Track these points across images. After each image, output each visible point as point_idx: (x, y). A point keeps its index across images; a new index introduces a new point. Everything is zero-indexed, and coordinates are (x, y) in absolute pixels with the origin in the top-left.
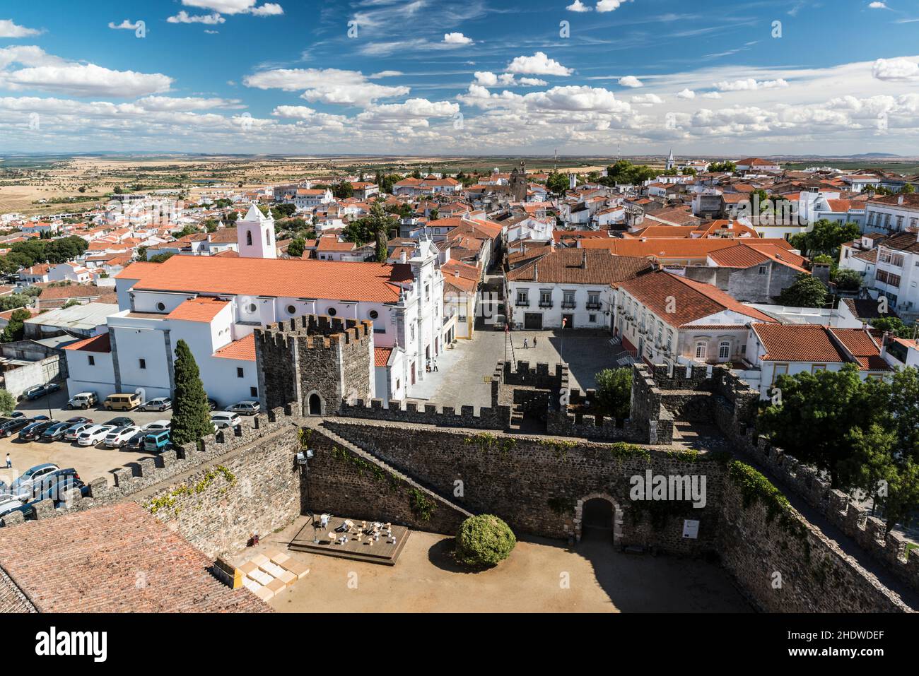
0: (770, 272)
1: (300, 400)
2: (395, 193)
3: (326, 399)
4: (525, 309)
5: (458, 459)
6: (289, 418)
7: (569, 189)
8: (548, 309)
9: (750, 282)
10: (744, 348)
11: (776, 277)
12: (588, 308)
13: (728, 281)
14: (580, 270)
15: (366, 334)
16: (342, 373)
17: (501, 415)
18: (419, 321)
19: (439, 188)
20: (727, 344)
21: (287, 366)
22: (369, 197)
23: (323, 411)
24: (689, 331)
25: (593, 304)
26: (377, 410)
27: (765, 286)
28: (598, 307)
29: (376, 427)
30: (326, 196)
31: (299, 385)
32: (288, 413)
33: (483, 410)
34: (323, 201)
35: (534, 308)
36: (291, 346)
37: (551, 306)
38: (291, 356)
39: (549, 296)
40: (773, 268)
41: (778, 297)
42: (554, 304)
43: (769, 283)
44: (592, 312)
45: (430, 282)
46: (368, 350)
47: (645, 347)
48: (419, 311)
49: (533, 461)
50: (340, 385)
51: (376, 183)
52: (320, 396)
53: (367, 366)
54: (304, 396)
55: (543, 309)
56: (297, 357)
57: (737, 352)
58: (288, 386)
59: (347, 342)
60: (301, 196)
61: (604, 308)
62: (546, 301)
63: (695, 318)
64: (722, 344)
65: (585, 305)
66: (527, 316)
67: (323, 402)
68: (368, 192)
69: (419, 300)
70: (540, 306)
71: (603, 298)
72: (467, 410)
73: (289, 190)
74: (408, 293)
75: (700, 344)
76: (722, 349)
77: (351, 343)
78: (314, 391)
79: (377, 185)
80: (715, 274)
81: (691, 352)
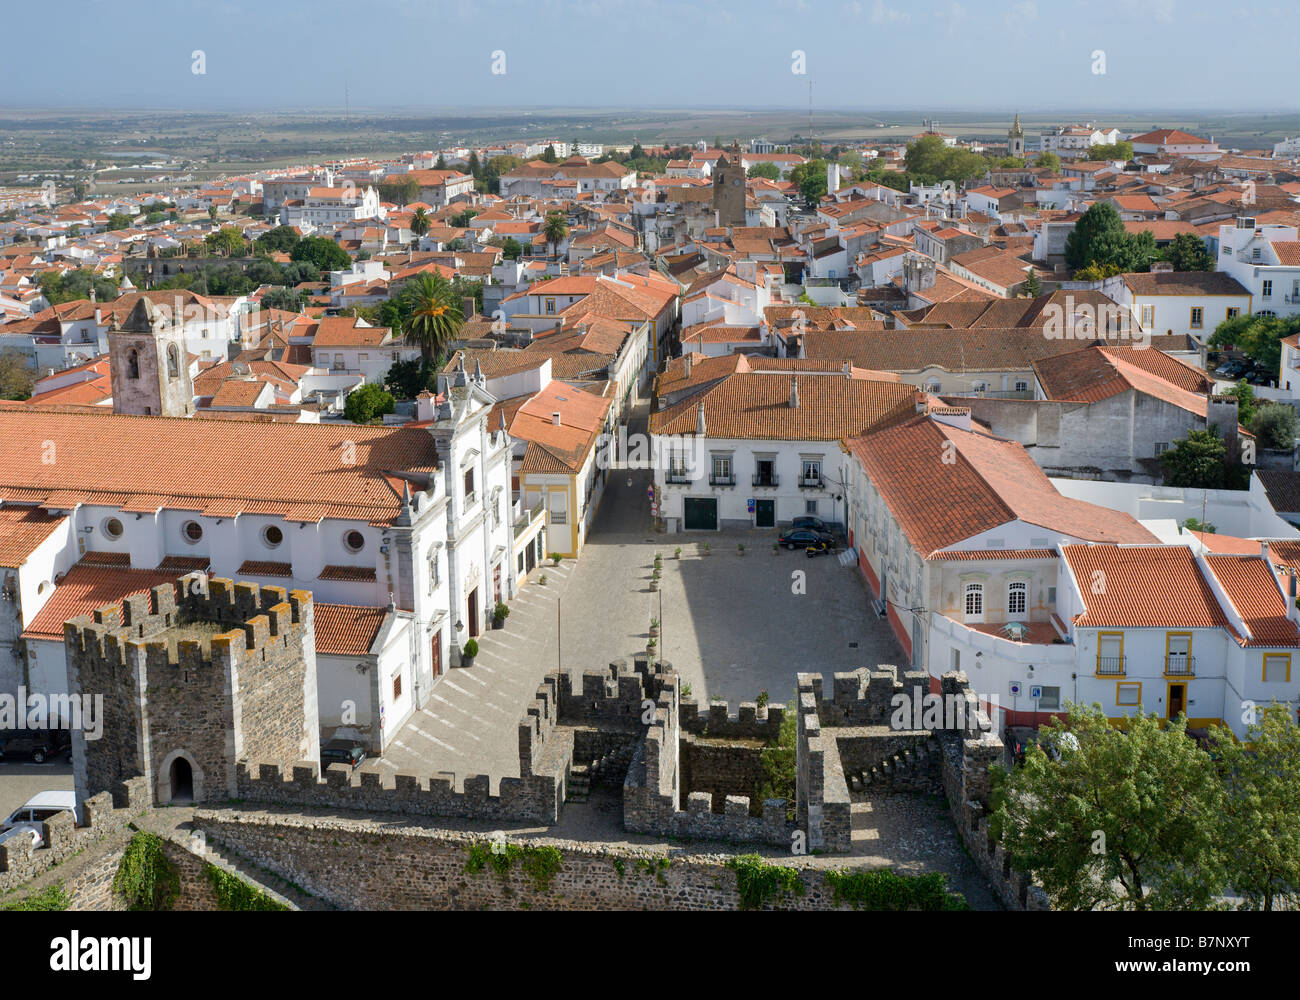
0: (1132, 413)
1: (148, 772)
2: (504, 192)
3: (204, 768)
4: (685, 491)
5: (454, 892)
6: (125, 813)
7: (826, 194)
8: (727, 489)
9: (1098, 431)
10: (1053, 593)
11: (1143, 422)
12: (802, 486)
13: (1057, 429)
14: (787, 411)
15: (295, 619)
16: (237, 712)
17: (538, 794)
18: (450, 546)
19: (591, 183)
20: (1022, 586)
21: (125, 703)
22: (452, 201)
23: (198, 792)
24: (950, 564)
25: (812, 477)
26: (304, 787)
27: (1126, 440)
28: (821, 486)
29: (294, 829)
30: (365, 202)
31: (146, 740)
32: (121, 801)
33: (507, 783)
34: (360, 214)
35: (701, 490)
36: (130, 661)
37: (732, 484)
38: (133, 681)
39: (728, 462)
40: (1138, 403)
41: (1150, 460)
42: (738, 480)
43: (1132, 433)
44: (811, 495)
45: (476, 463)
46: (301, 651)
47: (889, 579)
48: (450, 523)
49: (593, 893)
50: (233, 738)
51: (467, 173)
52: (192, 761)
53: (298, 685)
54: (156, 764)
55: (718, 491)
56: (143, 685)
57: (1041, 601)
58: (127, 742)
59: (250, 645)
60: (316, 201)
61: (833, 488)
62: (723, 474)
63: (961, 537)
64: (1012, 586)
65: (796, 482)
66: (689, 503)
67: (198, 775)
68: (451, 191)
69: (449, 505)
70: (713, 484)
71: (828, 469)
72: (478, 783)
73: (294, 187)
74: (423, 495)
75: (972, 587)
76: (1012, 596)
77: (258, 646)
78: (179, 753)
79: (470, 177)
80: (1035, 415)
81: (957, 603)
